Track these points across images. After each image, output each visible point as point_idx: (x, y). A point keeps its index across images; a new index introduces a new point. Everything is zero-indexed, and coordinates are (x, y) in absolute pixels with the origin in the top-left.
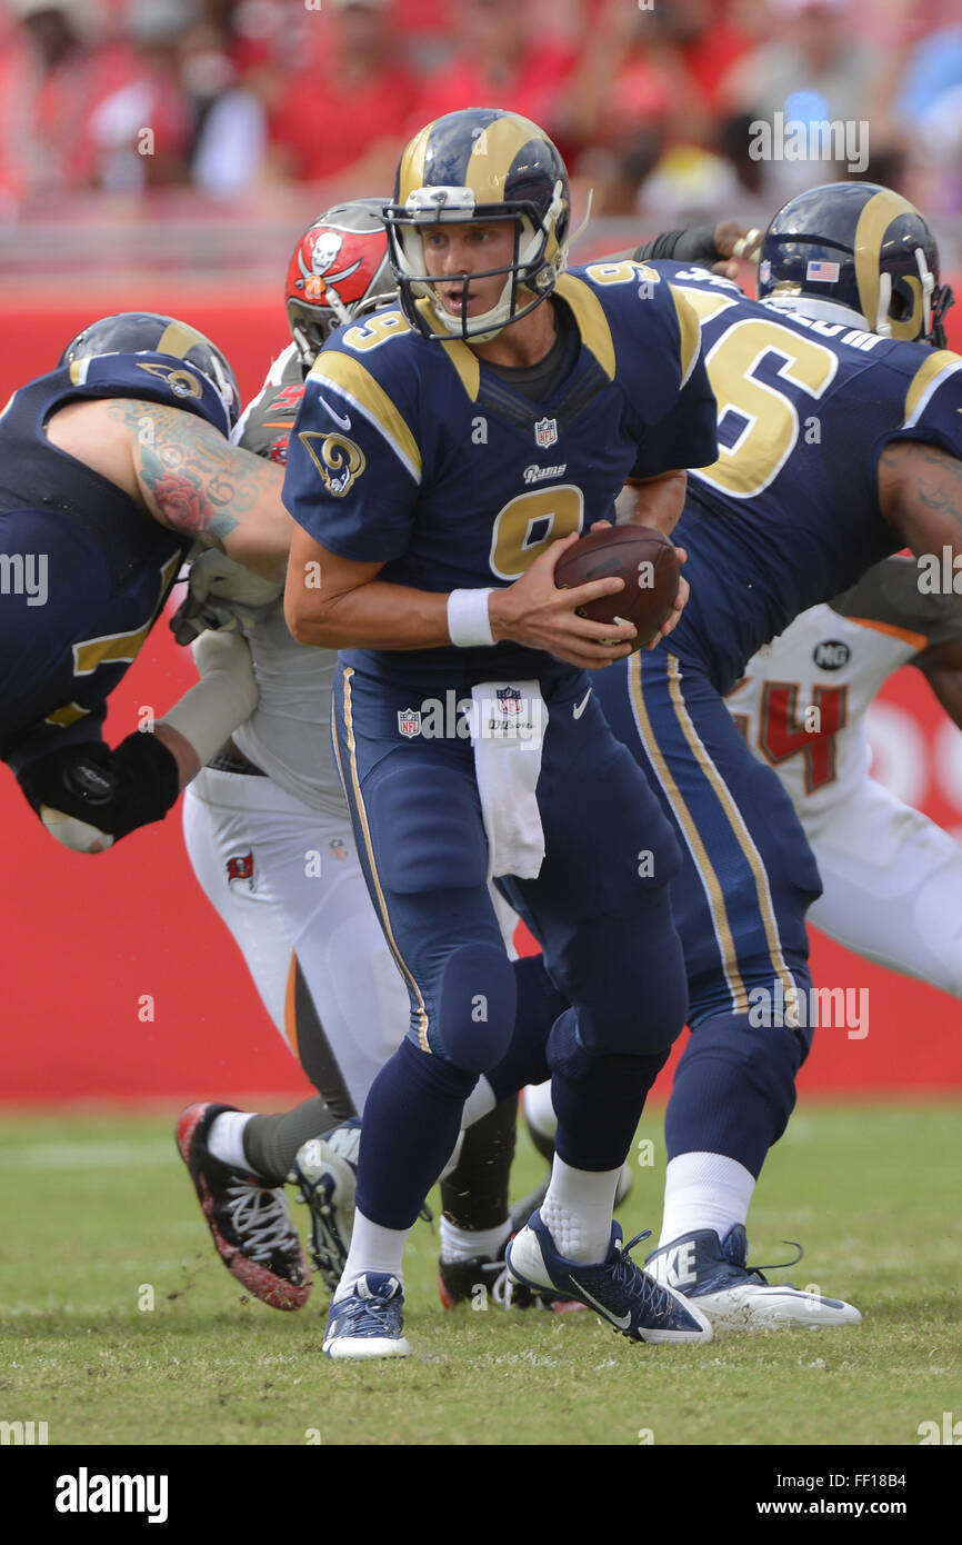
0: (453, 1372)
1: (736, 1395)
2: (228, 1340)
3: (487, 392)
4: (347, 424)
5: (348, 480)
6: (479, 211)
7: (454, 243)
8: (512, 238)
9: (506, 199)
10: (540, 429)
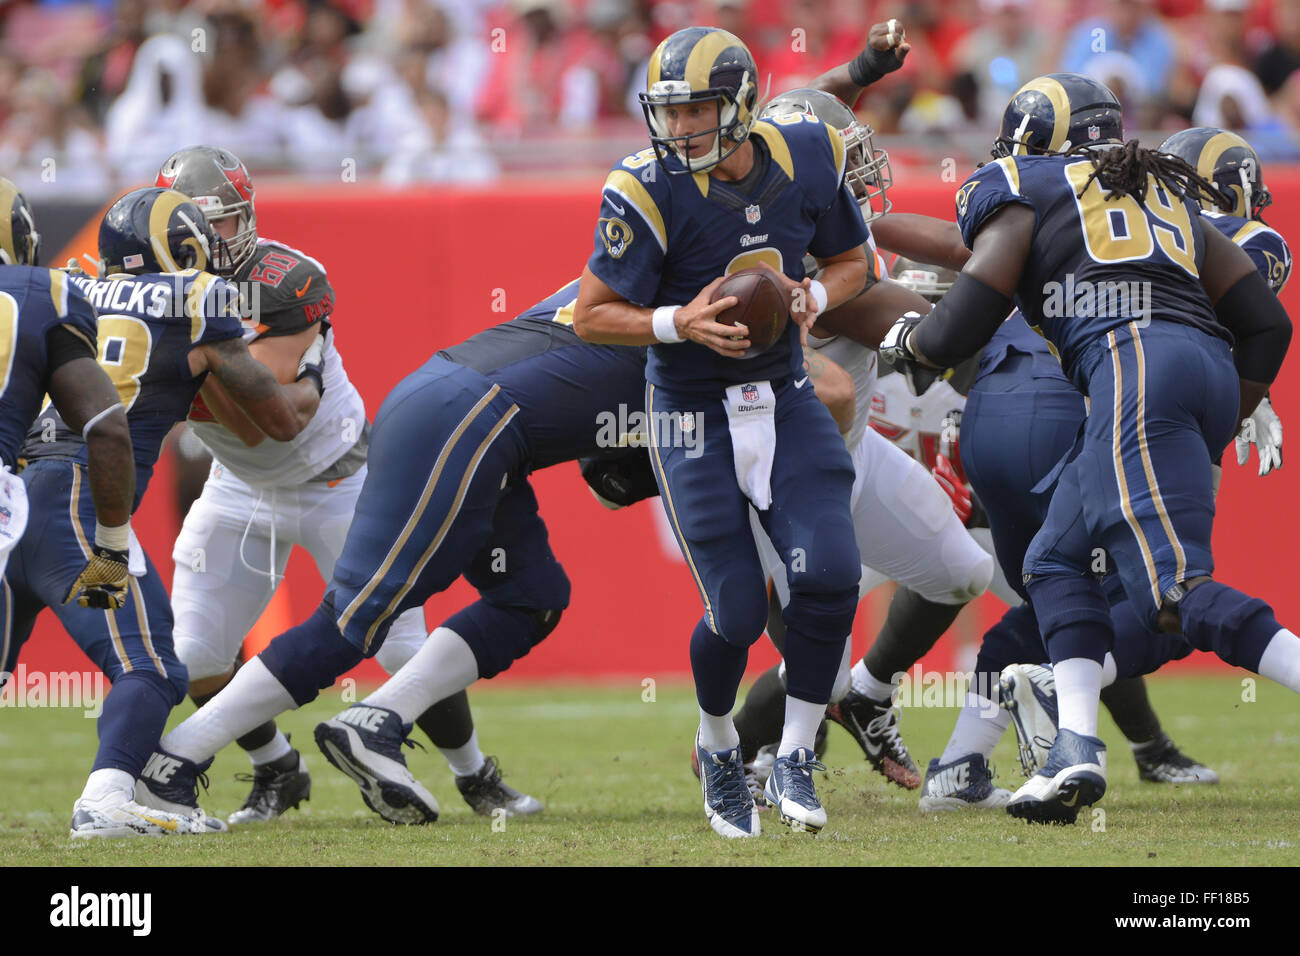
0: (789, 844)
1: (963, 858)
2: (650, 824)
3: (714, 190)
4: (622, 211)
5: (623, 247)
6: (693, 95)
7: (681, 117)
8: (716, 111)
9: (711, 86)
10: (749, 212)
